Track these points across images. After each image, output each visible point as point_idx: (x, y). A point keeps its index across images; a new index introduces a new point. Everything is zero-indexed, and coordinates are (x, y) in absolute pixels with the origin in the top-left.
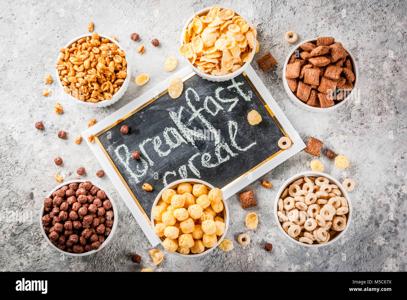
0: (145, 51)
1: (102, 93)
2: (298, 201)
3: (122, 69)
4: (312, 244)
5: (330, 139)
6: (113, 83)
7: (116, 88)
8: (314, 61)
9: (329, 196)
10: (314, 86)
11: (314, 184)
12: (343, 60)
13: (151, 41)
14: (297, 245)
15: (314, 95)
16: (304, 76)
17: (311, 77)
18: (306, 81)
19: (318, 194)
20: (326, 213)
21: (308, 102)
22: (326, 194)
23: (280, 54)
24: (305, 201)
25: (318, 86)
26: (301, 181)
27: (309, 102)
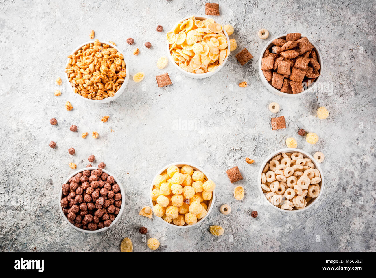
0: (140, 53)
1: (106, 92)
2: (278, 174)
3: (121, 69)
4: (292, 210)
5: (301, 119)
6: (115, 82)
7: (118, 86)
8: (285, 54)
9: (304, 168)
10: (286, 76)
11: (290, 159)
12: (310, 52)
13: (144, 44)
14: (278, 211)
15: (286, 83)
16: (277, 67)
17: (284, 68)
18: (279, 72)
19: (295, 167)
20: (303, 183)
21: (281, 90)
22: (301, 167)
23: (254, 49)
24: (284, 174)
25: (289, 76)
26: (279, 157)
27: (283, 89)
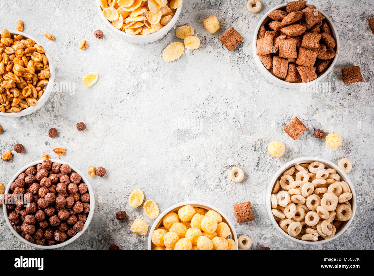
0: (89, 46)
1: (24, 100)
2: (293, 194)
3: (43, 67)
4: (317, 241)
5: (316, 116)
6: (36, 86)
7: (40, 90)
8: (287, 31)
9: (327, 183)
10: (291, 60)
11: (308, 172)
12: (320, 24)
13: (93, 33)
14: (298, 244)
15: (292, 70)
16: (278, 49)
17: (287, 49)
18: (281, 55)
19: (315, 182)
20: (329, 203)
21: (287, 79)
22: (324, 182)
23: (244, 27)
24: (301, 193)
25: (296, 59)
26: (292, 170)
27: (288, 79)
